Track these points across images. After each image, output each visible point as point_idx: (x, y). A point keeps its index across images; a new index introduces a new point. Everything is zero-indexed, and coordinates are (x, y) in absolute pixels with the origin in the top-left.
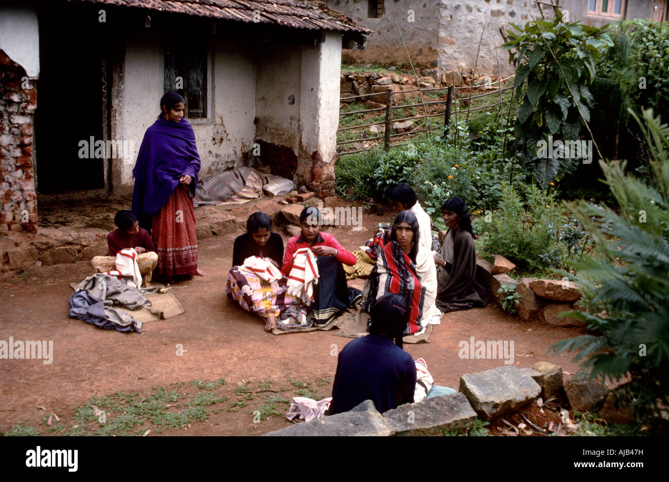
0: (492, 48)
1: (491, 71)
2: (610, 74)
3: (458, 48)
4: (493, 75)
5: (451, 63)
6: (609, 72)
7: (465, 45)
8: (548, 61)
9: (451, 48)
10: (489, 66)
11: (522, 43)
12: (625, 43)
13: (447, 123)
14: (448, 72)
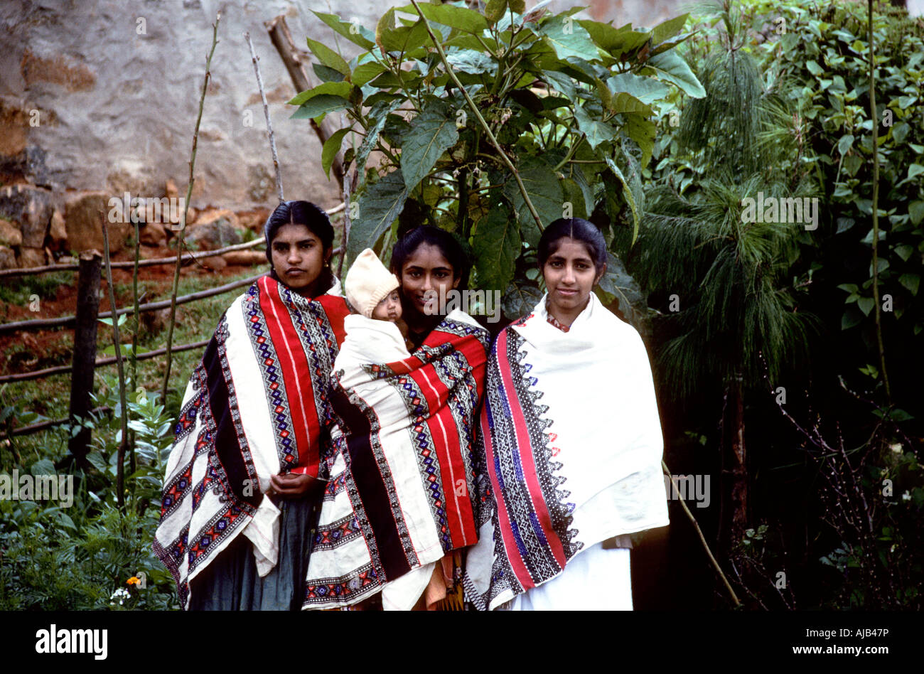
0: (242, 99)
1: (244, 191)
2: (696, 201)
3: (108, 104)
4: (249, 205)
5: (81, 161)
6: (691, 190)
7: (137, 89)
8: (471, 158)
9: (81, 104)
10: (233, 170)
11: (369, 91)
12: (742, 82)
13: (81, 404)
14: (74, 198)
